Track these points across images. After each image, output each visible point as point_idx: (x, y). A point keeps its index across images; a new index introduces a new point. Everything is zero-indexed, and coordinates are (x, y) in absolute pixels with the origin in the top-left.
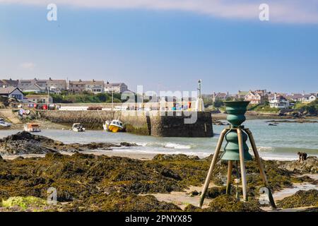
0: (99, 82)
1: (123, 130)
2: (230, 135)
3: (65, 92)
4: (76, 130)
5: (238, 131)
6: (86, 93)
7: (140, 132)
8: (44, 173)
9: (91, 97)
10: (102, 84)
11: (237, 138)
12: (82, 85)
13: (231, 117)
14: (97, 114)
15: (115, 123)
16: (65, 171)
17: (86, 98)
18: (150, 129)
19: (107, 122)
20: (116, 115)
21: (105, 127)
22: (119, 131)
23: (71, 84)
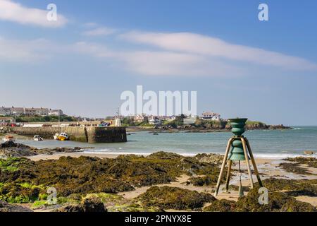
0: (45, 109)
1: (68, 139)
2: (235, 142)
3: (23, 115)
4: (37, 139)
5: (242, 139)
6: (36, 116)
7: (80, 140)
8: (76, 172)
9: (40, 119)
10: (47, 110)
11: (242, 144)
12: (34, 111)
13: (235, 129)
14: (49, 129)
15: (62, 134)
16: (93, 170)
17: (37, 119)
18: (87, 138)
19: (57, 134)
20: (62, 130)
21: (55, 137)
22: (65, 140)
23: (27, 110)
